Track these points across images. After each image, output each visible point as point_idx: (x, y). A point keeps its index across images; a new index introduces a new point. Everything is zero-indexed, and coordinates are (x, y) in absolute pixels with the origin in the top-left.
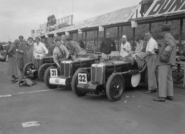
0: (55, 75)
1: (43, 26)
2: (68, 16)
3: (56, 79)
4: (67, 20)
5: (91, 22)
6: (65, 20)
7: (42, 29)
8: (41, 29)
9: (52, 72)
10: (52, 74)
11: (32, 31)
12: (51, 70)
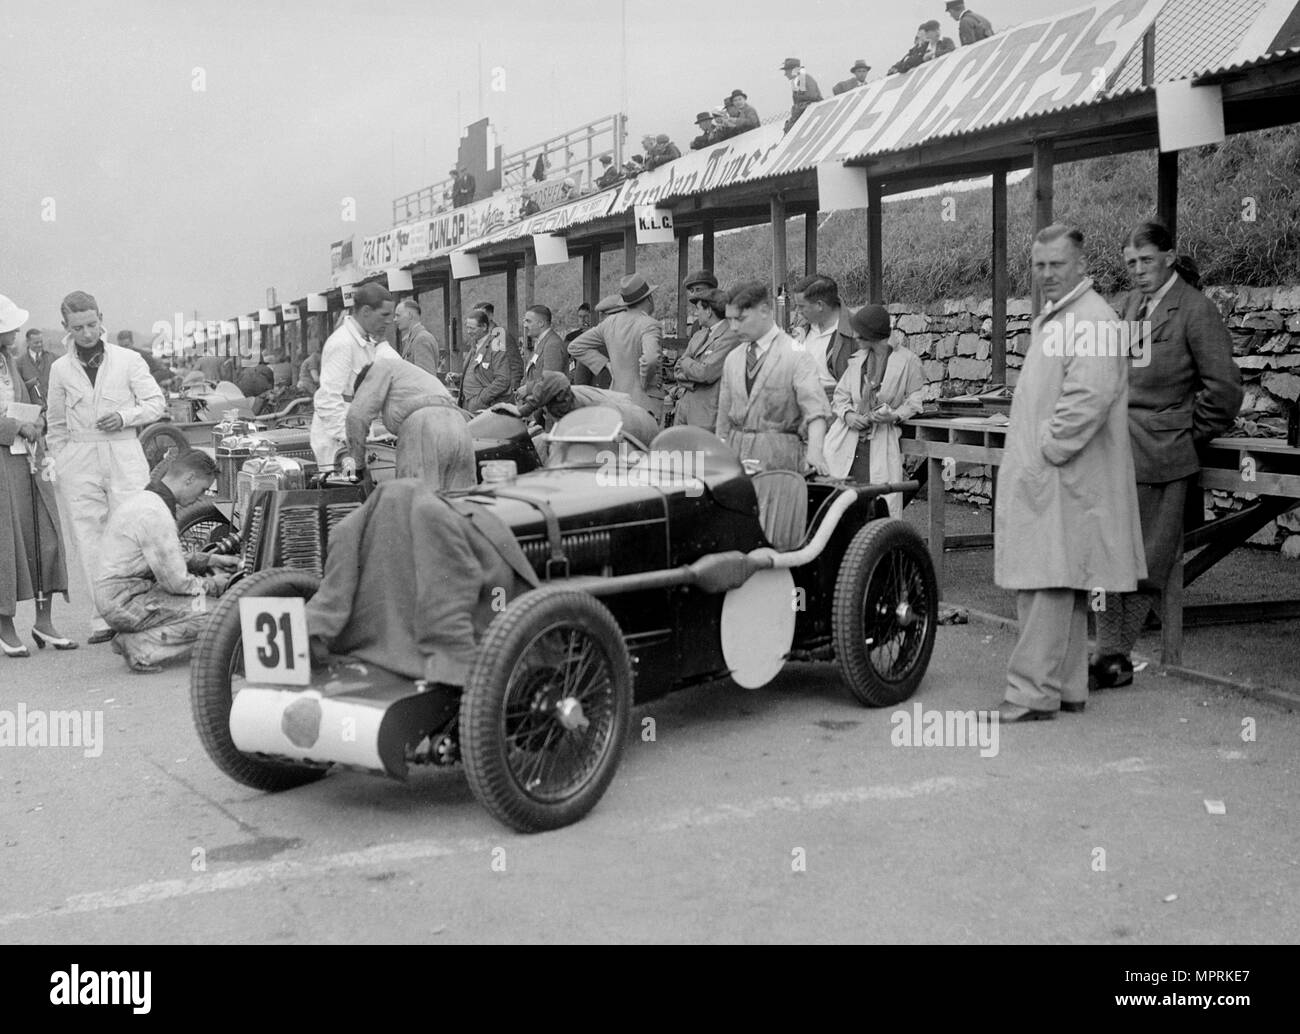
0: (290, 665)
1: (415, 212)
2: (590, 128)
3: (289, 699)
4: (585, 156)
5: (757, 155)
6: (570, 155)
7: (405, 229)
8: (394, 233)
9: (259, 628)
10: (261, 650)
11: (335, 246)
12: (250, 608)
